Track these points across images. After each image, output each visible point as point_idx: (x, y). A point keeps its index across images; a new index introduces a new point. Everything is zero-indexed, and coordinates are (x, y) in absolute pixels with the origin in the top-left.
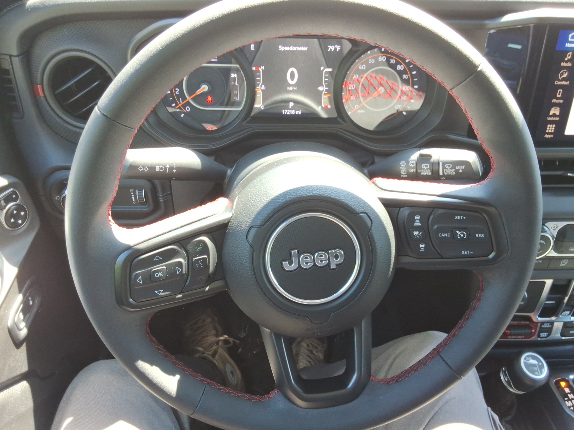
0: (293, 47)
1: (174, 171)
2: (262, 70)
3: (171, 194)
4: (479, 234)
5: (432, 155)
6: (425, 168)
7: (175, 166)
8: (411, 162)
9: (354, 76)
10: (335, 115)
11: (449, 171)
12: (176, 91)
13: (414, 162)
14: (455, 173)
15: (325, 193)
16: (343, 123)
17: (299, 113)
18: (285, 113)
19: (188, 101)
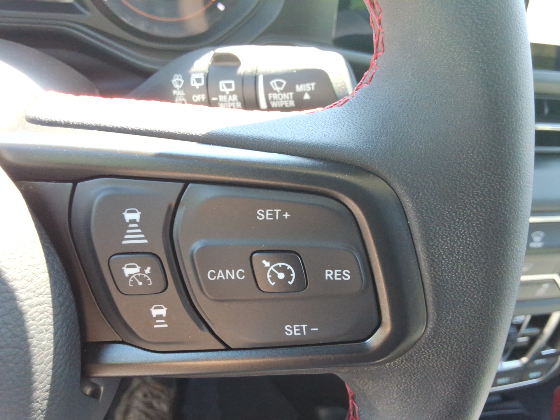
4: (336, 271)
6: (227, 91)
8: (193, 77)
11: (280, 96)
13: (202, 76)
14: (295, 103)
16: (82, 9)
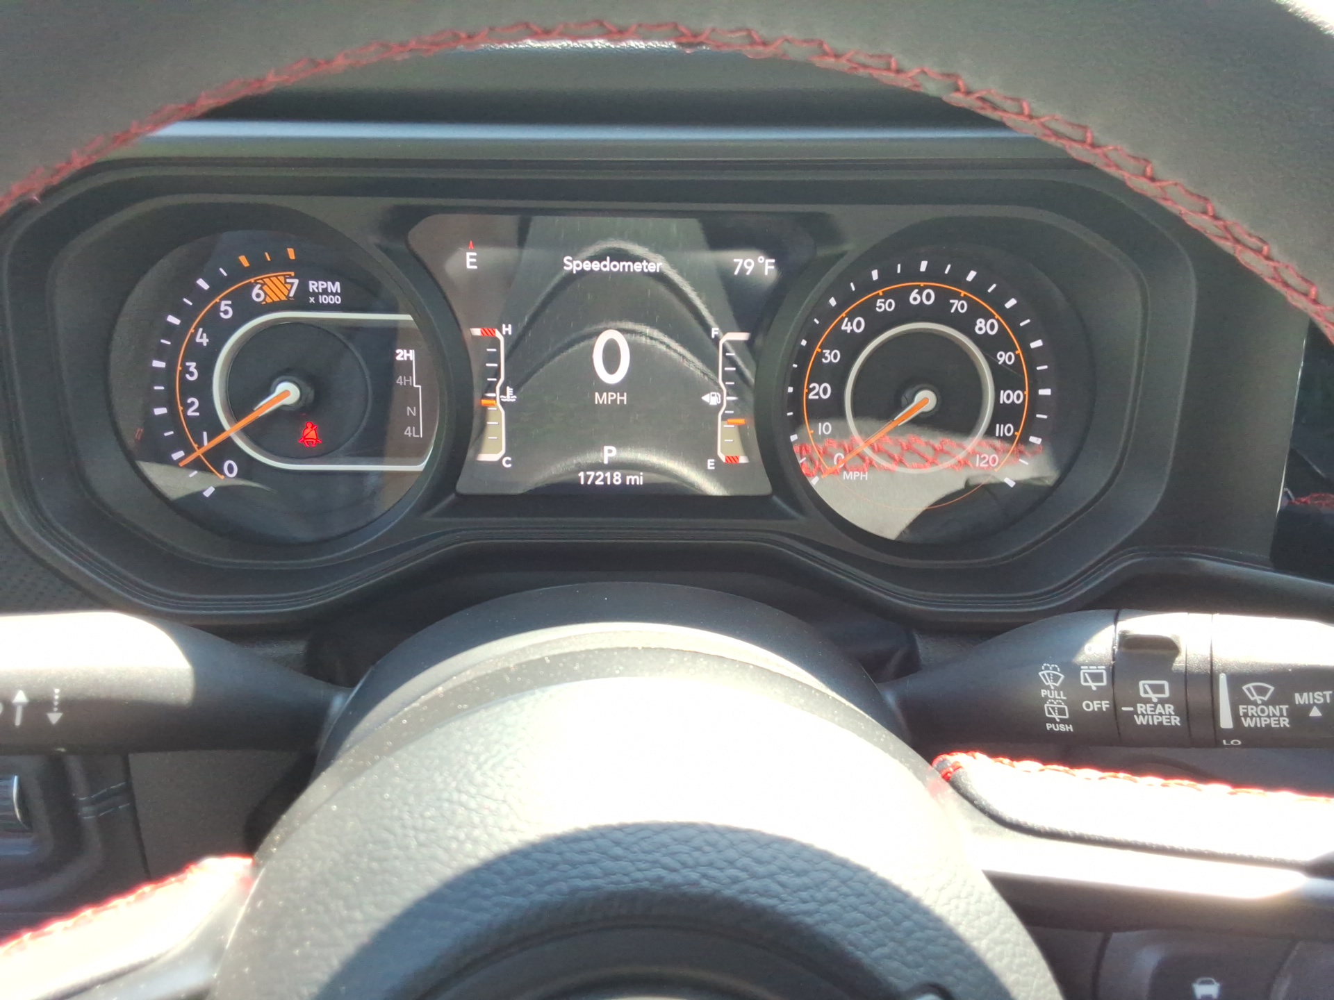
0: (611, 261)
1: (54, 717)
2: (506, 336)
3: (128, 790)
5: (1176, 642)
6: (1154, 697)
7: (57, 697)
8: (1084, 670)
9: (827, 355)
10: (761, 486)
11: (1263, 711)
12: (187, 406)
13: (1102, 670)
14: (1291, 723)
15: (704, 876)
17: (635, 480)
18: (589, 483)
19: (229, 441)
